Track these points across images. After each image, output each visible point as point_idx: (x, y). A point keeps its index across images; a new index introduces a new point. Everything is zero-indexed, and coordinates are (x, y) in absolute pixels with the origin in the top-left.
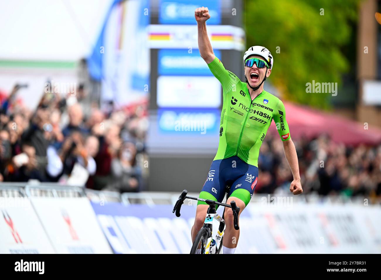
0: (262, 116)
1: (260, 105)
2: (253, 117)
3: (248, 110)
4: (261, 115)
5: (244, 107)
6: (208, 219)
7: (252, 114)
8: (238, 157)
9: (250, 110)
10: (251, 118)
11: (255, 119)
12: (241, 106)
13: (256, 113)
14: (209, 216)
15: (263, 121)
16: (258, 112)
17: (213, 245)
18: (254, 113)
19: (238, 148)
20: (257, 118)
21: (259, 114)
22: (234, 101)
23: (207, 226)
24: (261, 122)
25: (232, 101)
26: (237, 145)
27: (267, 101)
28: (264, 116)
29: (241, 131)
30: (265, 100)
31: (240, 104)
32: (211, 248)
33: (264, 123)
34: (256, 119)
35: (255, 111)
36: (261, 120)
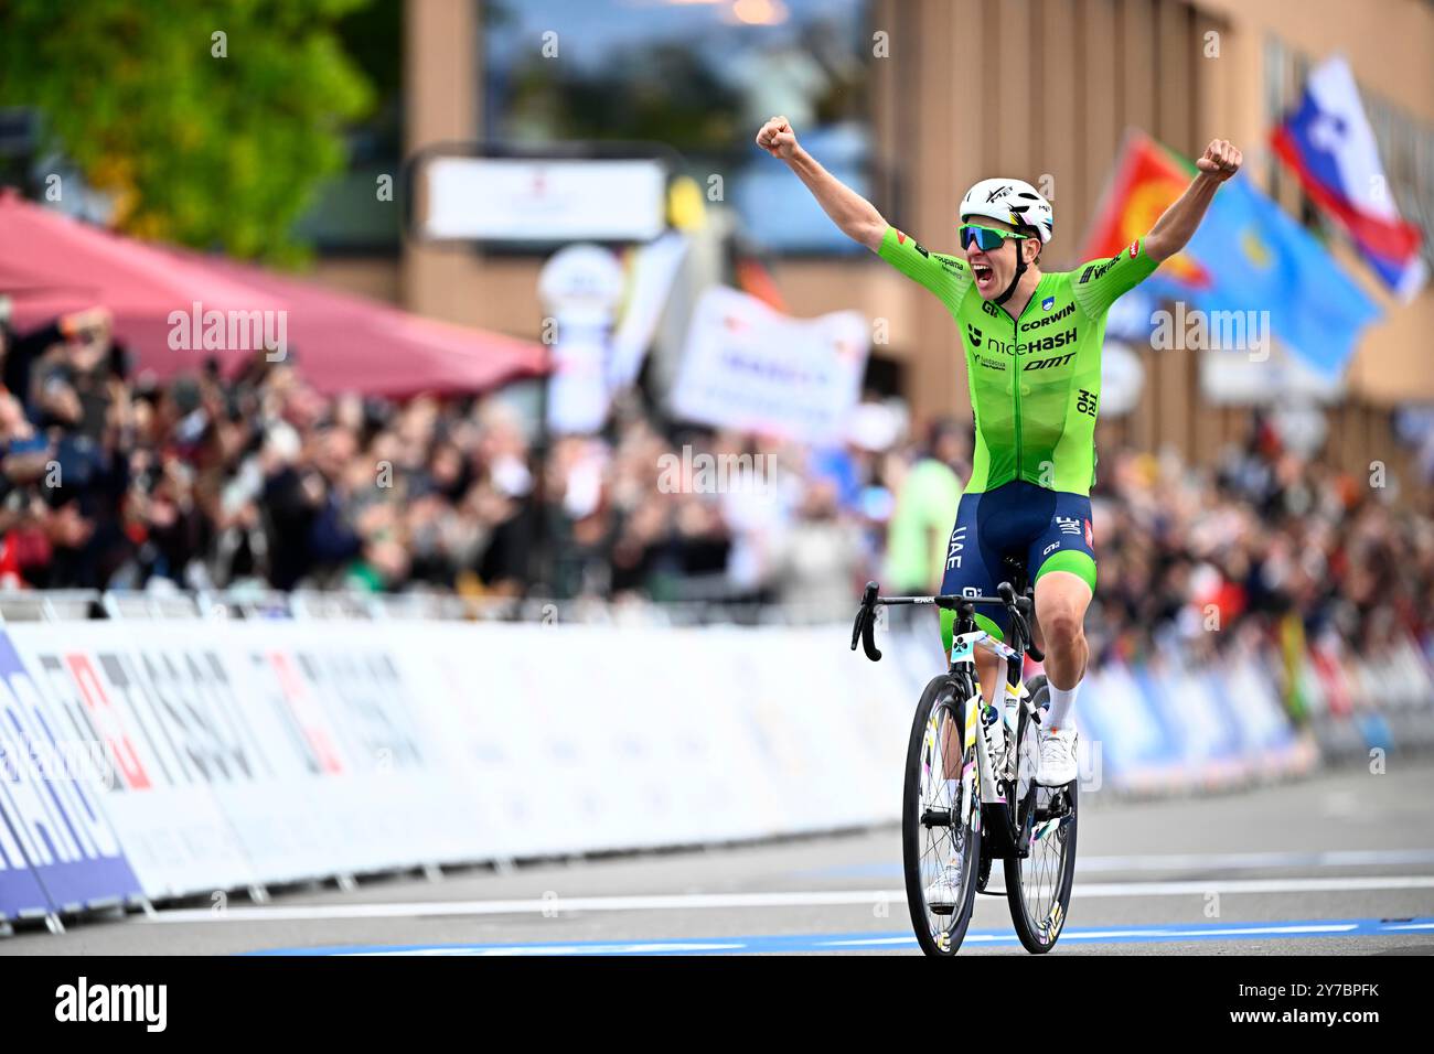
0: (1052, 347)
1: (1038, 322)
2: (1030, 364)
3: (1012, 350)
4: (1048, 346)
5: (1001, 346)
6: (959, 650)
7: (1027, 358)
8: (1026, 483)
9: (1017, 350)
10: (1027, 369)
11: (1037, 367)
12: (993, 344)
13: (1035, 349)
14: (961, 640)
15: (1060, 359)
16: (1039, 342)
17: (991, 723)
18: (1031, 351)
19: (1019, 458)
20: (1041, 362)
21: (1045, 348)
22: (975, 337)
23: (960, 668)
24: (1057, 365)
25: (971, 336)
26: (1014, 451)
27: (1051, 300)
28: (1057, 346)
29: (1013, 413)
30: (1045, 303)
31: (990, 341)
32: (986, 729)
33: (1066, 363)
34: (1041, 364)
35: (1031, 344)
36: (1054, 360)
